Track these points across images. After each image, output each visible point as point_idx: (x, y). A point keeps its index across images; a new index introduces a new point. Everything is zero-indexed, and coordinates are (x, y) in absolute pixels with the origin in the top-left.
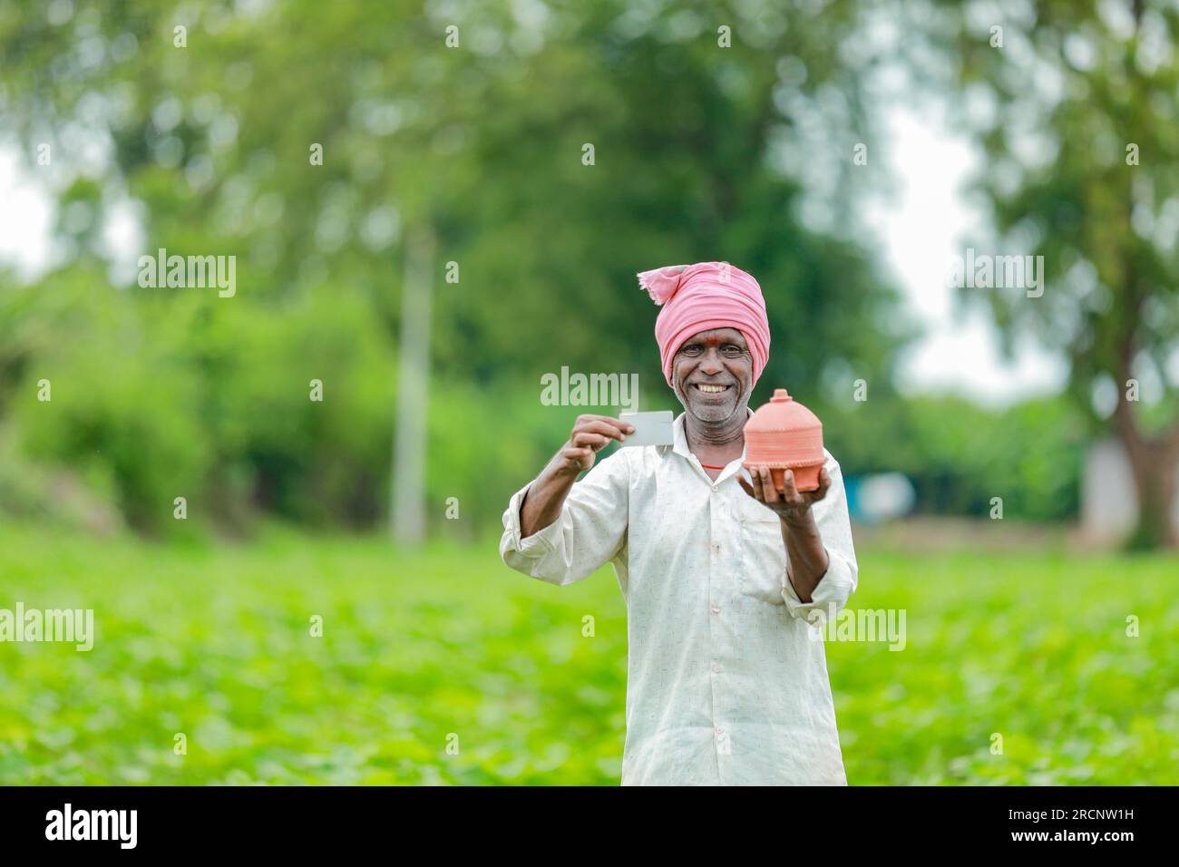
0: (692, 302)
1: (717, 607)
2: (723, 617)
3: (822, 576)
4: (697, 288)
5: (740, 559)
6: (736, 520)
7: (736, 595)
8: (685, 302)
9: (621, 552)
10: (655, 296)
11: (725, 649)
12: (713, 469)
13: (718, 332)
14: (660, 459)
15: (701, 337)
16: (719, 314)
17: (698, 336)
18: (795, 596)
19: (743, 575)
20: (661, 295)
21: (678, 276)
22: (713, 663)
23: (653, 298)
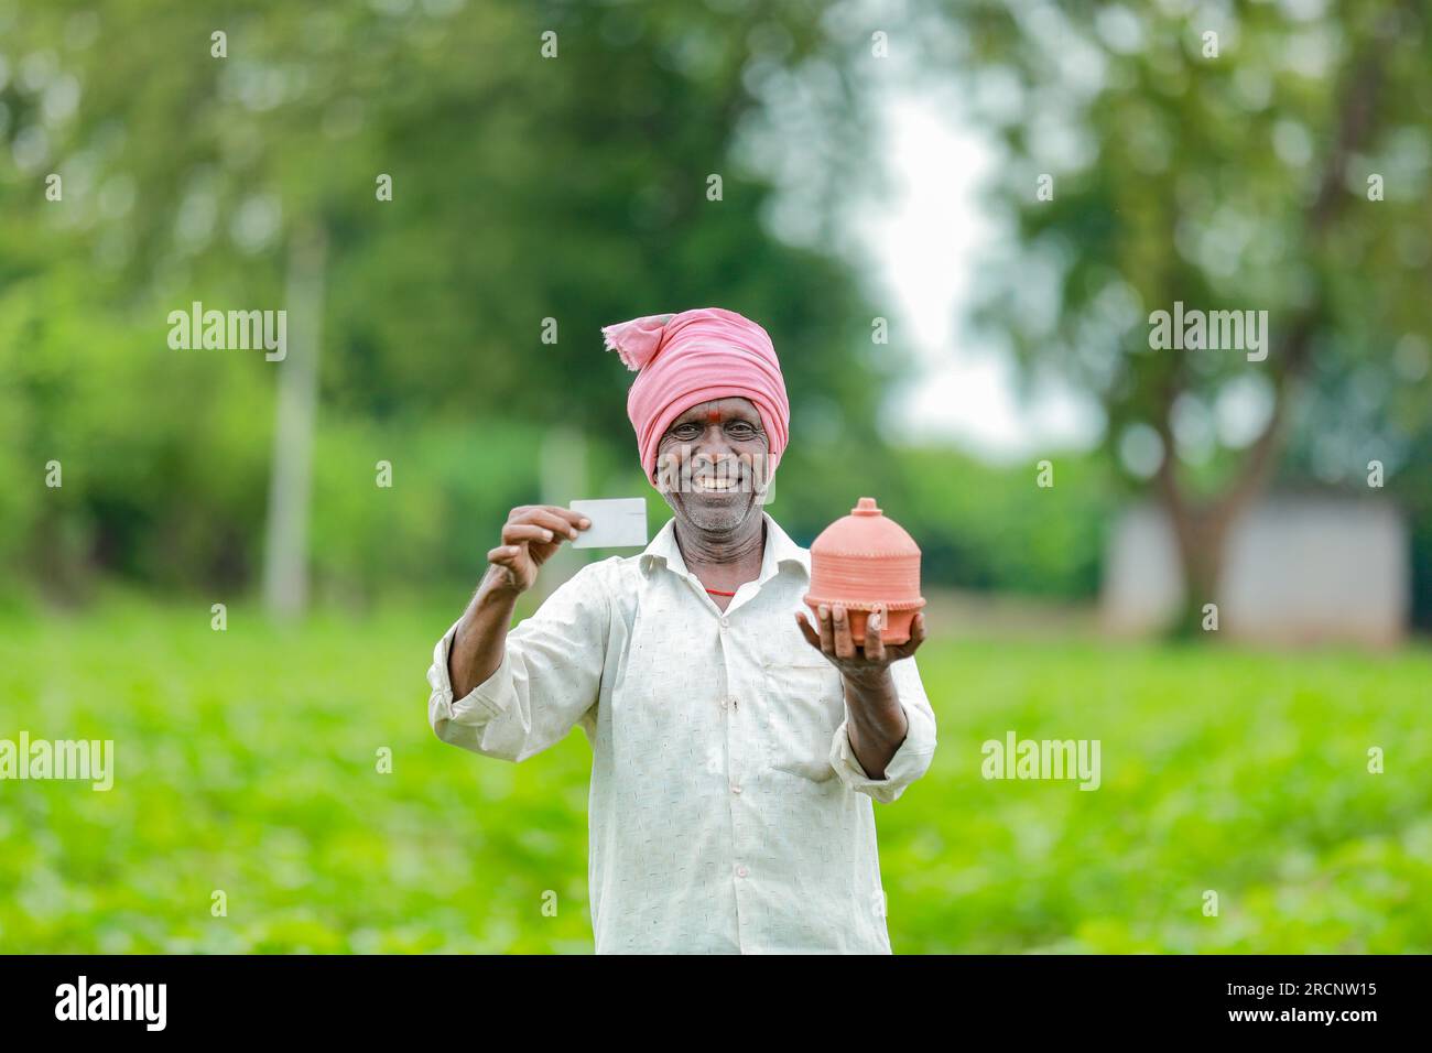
0: (682, 363)
1: (738, 787)
2: (746, 798)
3: (900, 744)
4: (692, 343)
5: (766, 719)
6: (757, 665)
7: (765, 769)
8: (674, 364)
9: (593, 711)
10: (628, 358)
11: (751, 843)
12: (723, 596)
13: (722, 404)
14: (644, 583)
15: (699, 412)
16: (725, 378)
17: (694, 411)
18: (860, 769)
19: (772, 742)
20: (639, 356)
21: (659, 330)
22: (736, 864)
23: (625, 362)
